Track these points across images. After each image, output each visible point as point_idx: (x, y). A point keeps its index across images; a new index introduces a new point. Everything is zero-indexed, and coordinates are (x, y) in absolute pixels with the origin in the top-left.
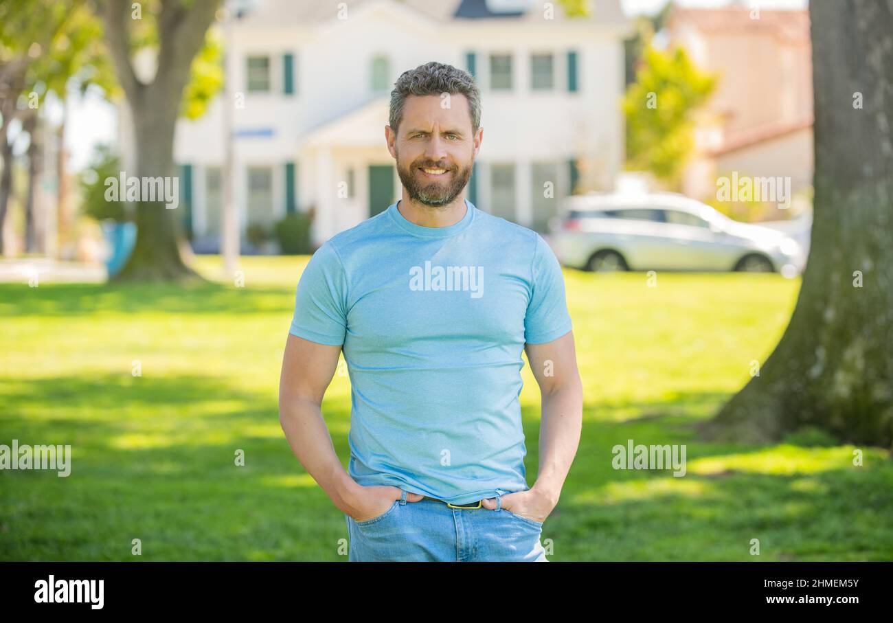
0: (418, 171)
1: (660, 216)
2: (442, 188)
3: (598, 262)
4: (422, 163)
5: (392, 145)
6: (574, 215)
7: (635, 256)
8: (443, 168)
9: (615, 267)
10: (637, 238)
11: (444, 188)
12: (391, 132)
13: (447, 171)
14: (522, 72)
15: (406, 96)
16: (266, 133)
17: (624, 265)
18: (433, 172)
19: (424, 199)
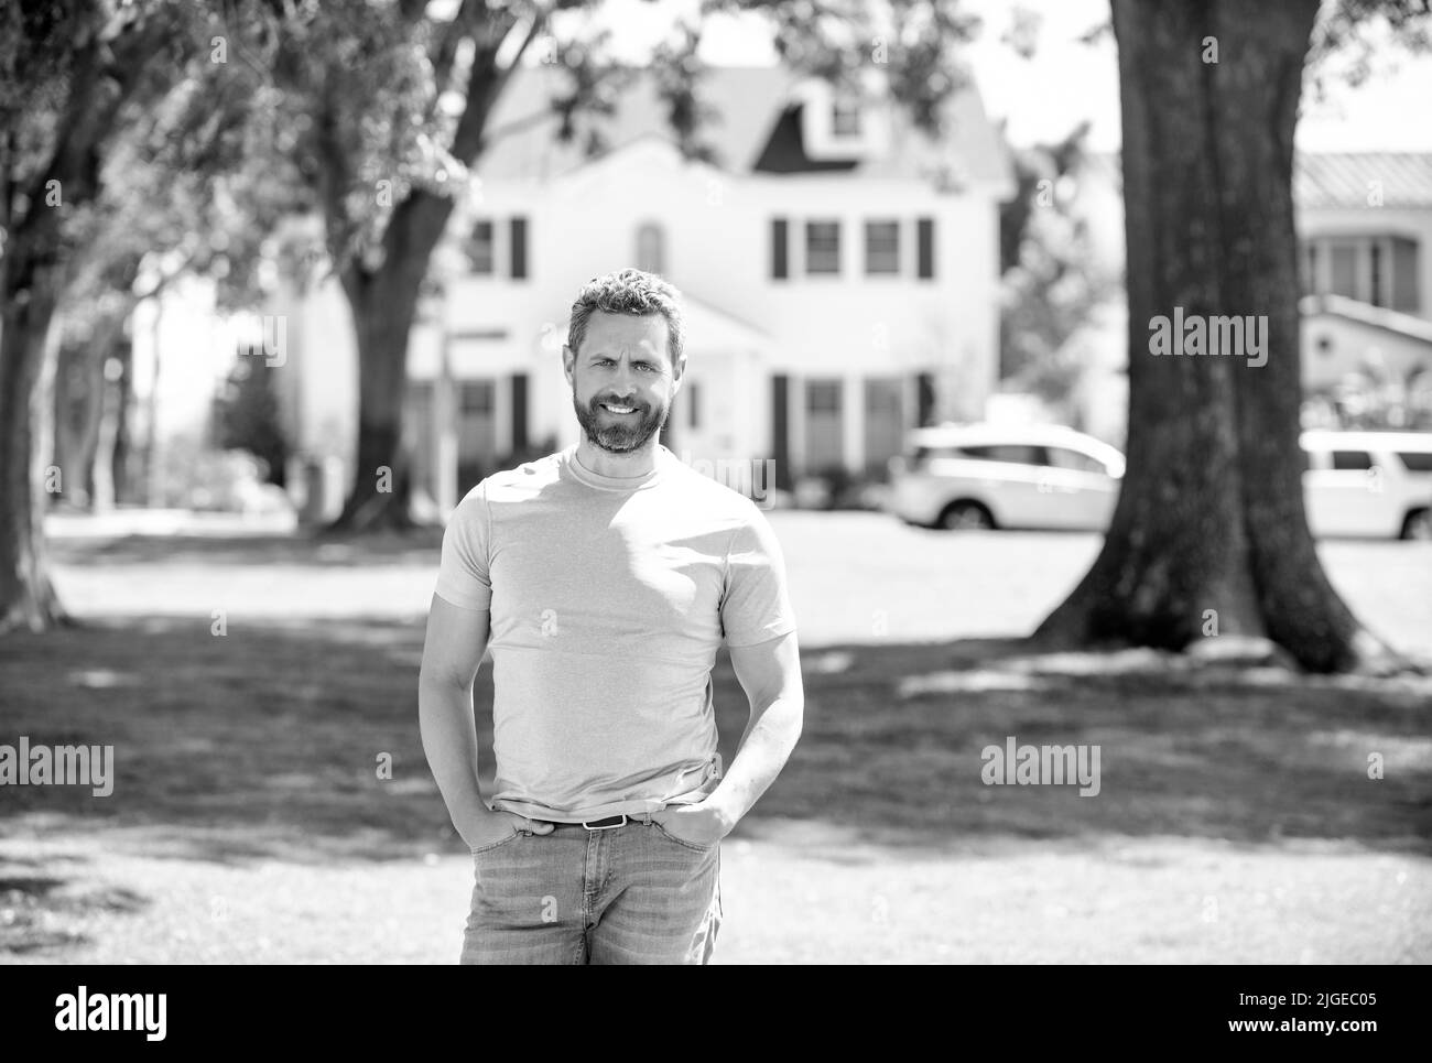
0: (601, 408)
1: (1040, 456)
2: (628, 431)
3: (953, 518)
4: (606, 399)
5: (569, 370)
6: (923, 453)
7: (1005, 510)
8: (630, 406)
9: (976, 524)
10: (1008, 485)
11: (630, 431)
12: (570, 356)
13: (635, 410)
14: (853, 248)
15: (590, 311)
16: (498, 335)
17: (989, 519)
18: (617, 410)
19: (605, 443)
